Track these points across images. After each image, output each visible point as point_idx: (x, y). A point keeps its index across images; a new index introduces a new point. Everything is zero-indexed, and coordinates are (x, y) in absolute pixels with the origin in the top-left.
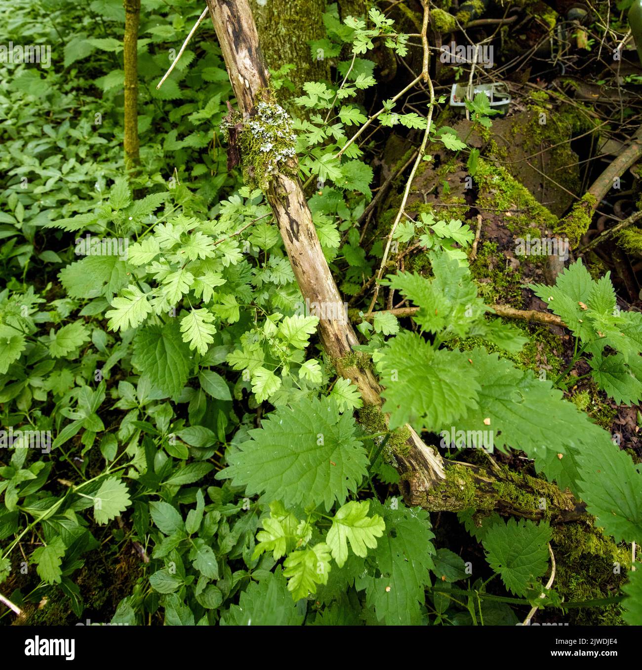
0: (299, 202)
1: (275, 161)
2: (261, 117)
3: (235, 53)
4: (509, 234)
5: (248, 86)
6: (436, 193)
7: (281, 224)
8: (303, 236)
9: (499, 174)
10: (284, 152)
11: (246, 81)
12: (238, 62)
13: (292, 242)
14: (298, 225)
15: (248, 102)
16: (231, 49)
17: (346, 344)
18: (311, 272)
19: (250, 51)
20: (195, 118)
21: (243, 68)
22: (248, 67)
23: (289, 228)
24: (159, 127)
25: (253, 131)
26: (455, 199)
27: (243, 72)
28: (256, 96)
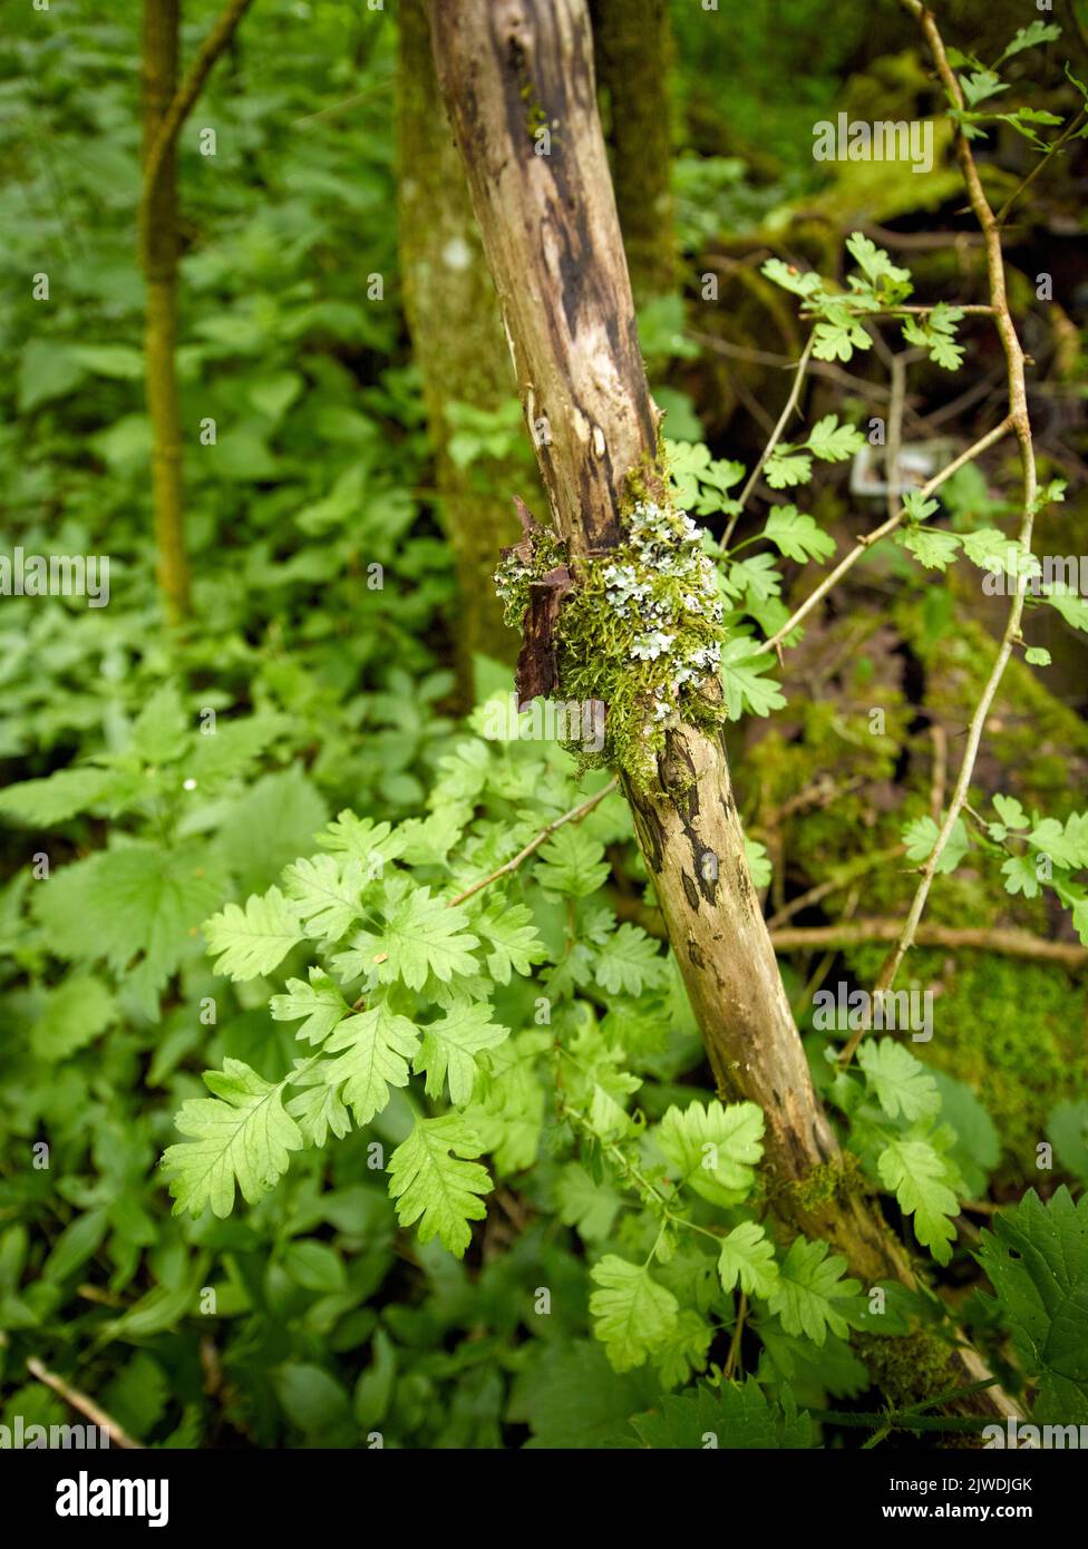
0: (721, 800)
1: (674, 687)
2: (639, 550)
3: (565, 335)
5: (600, 449)
7: (668, 859)
8: (727, 891)
10: (699, 659)
11: (598, 434)
12: (574, 369)
13: (695, 907)
14: (717, 863)
15: (596, 502)
16: (553, 324)
17: (810, 1147)
18: (741, 982)
19: (612, 330)
20: (311, 519)
21: (590, 390)
22: (606, 384)
23: (690, 871)
24: (231, 536)
25: (611, 597)
26: (880, 693)
27: (591, 402)
28: (627, 483)
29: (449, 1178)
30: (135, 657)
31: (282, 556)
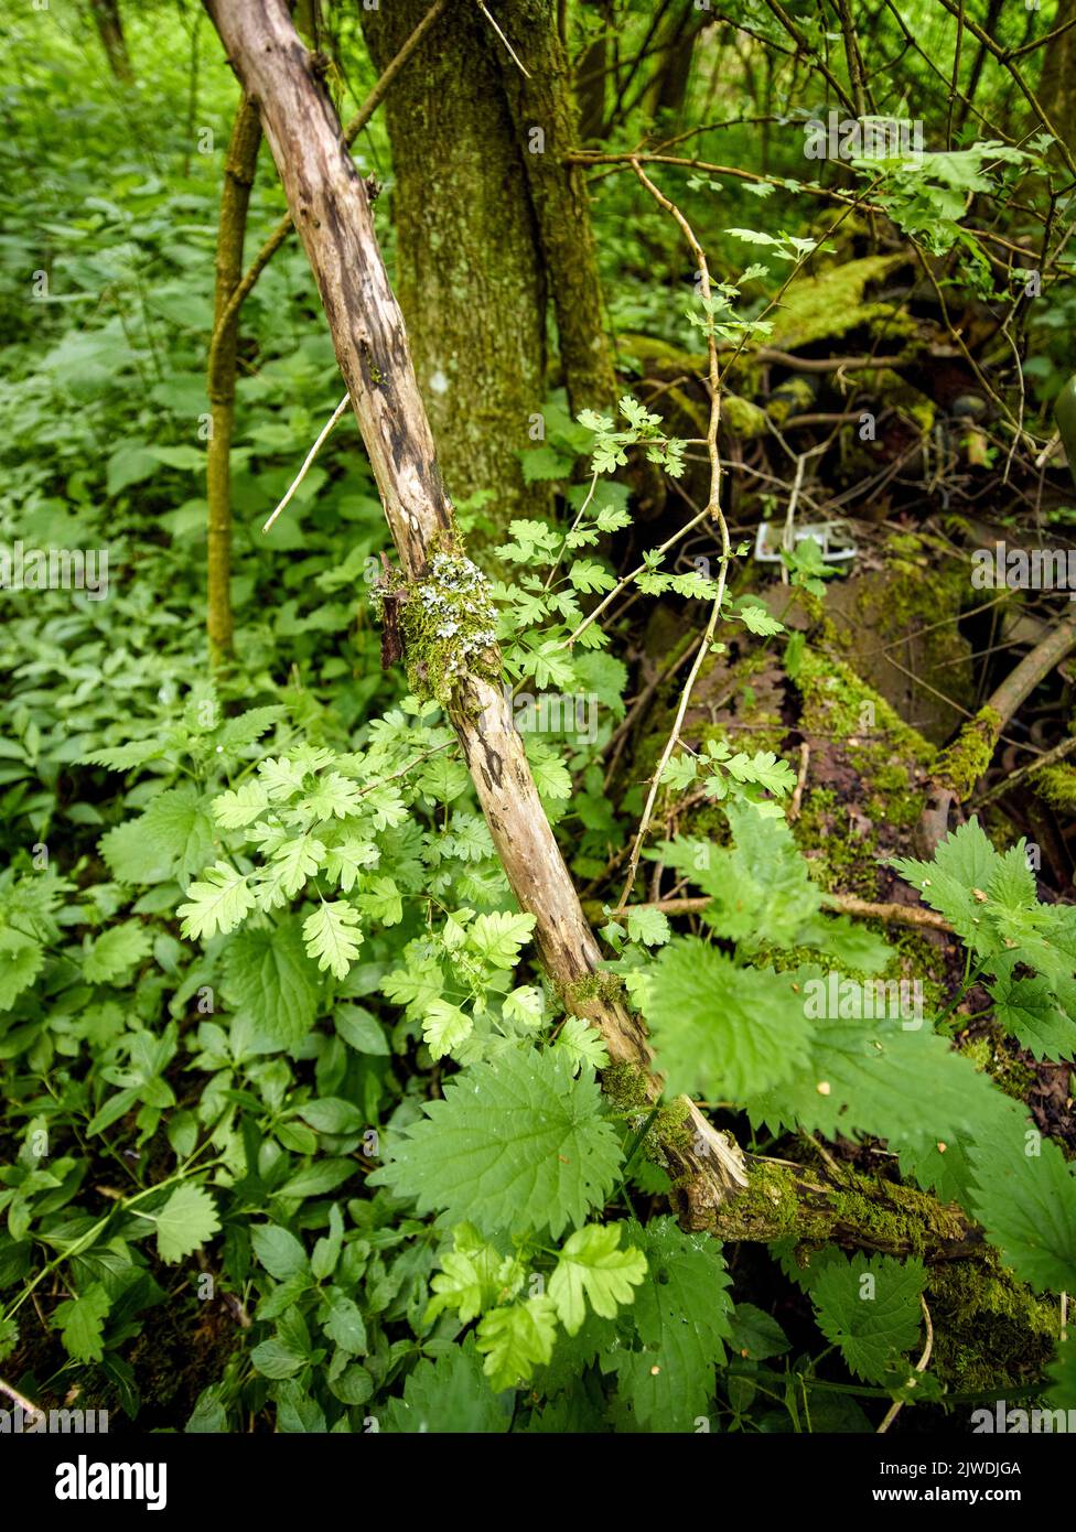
0: (502, 724)
1: (462, 653)
2: (438, 578)
3: (395, 471)
4: (854, 775)
5: (416, 527)
6: (732, 707)
7: (473, 759)
8: (509, 779)
9: (838, 675)
10: (477, 638)
11: (414, 519)
12: (399, 487)
13: (490, 790)
14: (500, 761)
15: (416, 554)
16: (389, 466)
17: (580, 961)
18: (522, 840)
19: (419, 467)
20: (328, 581)
21: (408, 497)
22: (416, 494)
23: (485, 766)
24: (267, 596)
25: (424, 603)
26: (764, 716)
27: (408, 504)
28: (430, 544)
29: (339, 934)
30: (184, 688)
31: (303, 613)
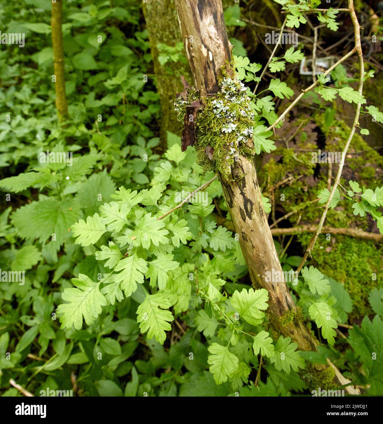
0: (253, 182)
1: (237, 142)
2: (225, 94)
3: (198, 18)
4: (351, 171)
5: (211, 59)
6: (294, 140)
7: (235, 203)
8: (255, 214)
9: (340, 126)
10: (245, 133)
11: (210, 53)
12: (202, 32)
13: (244, 220)
14: (252, 204)
15: (209, 77)
16: (194, 14)
17: (285, 305)
18: (260, 246)
19: (215, 17)
20: (109, 84)
21: (207, 38)
22: (213, 36)
23: (243, 207)
24: (81, 90)
25: (215, 111)
26: (309, 145)
27: (208, 42)
28: (220, 70)
29: (158, 316)
30: (48, 132)
31: (99, 97)
